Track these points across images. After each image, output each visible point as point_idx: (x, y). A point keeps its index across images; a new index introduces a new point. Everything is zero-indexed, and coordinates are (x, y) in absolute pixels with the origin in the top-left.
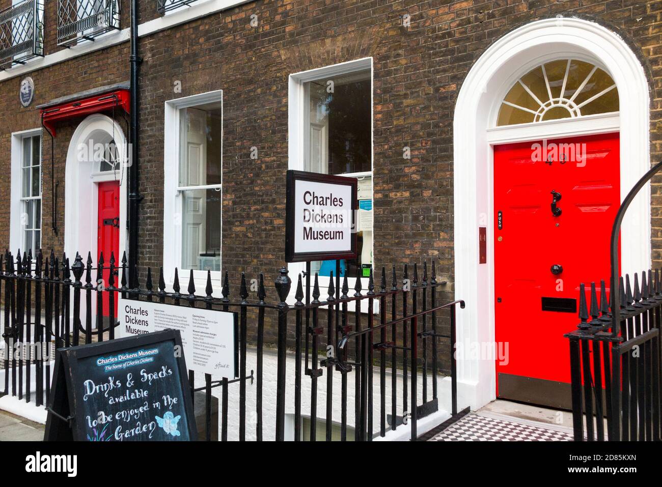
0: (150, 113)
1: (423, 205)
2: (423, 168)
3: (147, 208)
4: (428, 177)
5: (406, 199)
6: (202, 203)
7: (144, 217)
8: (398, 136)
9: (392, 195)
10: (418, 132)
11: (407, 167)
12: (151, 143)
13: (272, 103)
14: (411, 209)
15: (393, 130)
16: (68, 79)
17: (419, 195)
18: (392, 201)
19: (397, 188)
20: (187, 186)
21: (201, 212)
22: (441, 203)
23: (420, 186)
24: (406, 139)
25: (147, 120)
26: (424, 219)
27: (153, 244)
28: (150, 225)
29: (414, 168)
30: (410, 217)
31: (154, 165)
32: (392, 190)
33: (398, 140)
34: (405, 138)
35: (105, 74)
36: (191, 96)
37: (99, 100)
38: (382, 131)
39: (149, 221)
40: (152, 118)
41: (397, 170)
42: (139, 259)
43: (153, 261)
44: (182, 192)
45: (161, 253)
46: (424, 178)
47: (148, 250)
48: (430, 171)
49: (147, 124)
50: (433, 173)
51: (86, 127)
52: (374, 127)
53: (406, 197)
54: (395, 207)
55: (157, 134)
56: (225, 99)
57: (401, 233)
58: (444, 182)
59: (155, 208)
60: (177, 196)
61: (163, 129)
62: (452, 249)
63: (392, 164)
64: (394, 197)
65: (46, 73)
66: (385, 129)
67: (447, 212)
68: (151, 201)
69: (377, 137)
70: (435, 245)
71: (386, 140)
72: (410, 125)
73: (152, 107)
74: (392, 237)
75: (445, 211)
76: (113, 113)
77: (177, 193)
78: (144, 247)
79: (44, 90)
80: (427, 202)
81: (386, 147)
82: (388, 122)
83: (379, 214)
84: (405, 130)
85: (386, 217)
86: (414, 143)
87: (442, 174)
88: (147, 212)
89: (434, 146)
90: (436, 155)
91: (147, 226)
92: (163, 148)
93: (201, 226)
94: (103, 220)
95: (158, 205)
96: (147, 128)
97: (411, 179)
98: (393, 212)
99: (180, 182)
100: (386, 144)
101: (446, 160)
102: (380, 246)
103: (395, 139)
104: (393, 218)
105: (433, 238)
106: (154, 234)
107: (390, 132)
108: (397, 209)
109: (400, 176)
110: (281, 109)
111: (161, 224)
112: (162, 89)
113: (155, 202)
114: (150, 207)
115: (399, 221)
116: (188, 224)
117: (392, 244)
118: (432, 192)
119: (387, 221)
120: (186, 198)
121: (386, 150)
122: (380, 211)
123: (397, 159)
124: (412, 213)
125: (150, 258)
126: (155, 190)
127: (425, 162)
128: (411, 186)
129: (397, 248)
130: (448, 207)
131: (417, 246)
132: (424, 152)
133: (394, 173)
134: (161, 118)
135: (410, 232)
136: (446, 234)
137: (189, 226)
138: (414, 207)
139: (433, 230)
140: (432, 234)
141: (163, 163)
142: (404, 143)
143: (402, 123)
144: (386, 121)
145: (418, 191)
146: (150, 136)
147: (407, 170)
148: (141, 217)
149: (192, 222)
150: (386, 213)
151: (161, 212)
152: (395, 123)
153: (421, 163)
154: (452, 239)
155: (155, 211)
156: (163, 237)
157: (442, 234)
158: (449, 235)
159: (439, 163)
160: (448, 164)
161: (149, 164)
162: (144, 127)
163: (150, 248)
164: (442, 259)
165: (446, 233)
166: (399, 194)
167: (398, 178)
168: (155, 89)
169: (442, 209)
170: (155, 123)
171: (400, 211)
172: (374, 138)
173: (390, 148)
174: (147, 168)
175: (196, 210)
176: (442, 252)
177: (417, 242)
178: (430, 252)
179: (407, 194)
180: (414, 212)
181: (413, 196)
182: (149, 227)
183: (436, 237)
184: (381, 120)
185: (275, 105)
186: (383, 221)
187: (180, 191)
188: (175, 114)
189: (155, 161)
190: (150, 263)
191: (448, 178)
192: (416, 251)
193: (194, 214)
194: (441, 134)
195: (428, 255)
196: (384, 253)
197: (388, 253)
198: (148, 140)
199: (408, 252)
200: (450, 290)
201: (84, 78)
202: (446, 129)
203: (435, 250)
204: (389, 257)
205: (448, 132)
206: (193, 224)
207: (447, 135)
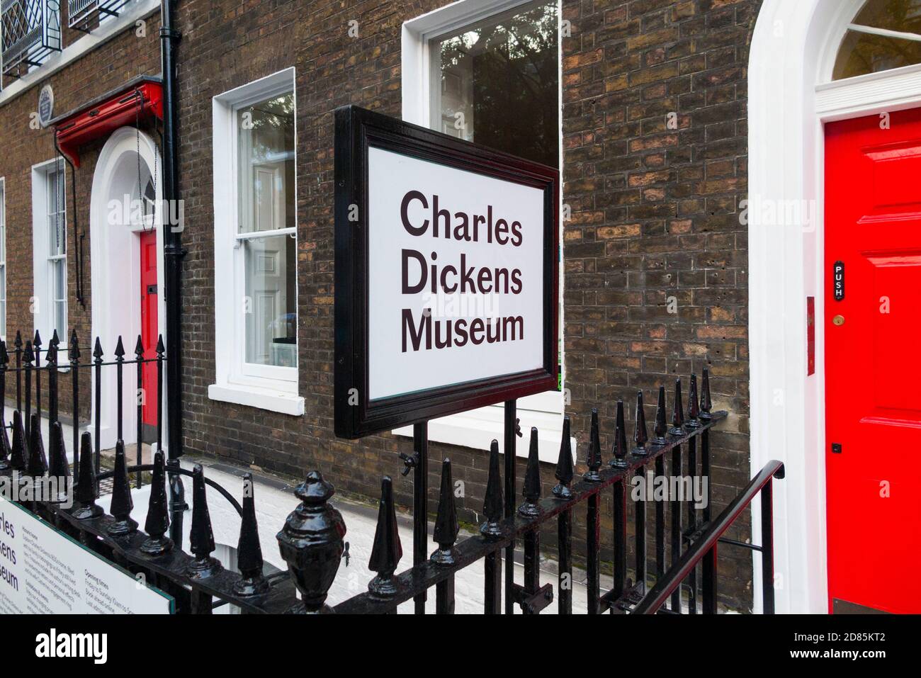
0: (193, 118)
1: (672, 252)
2: (671, 174)
3: (193, 268)
4: (683, 193)
5: (634, 239)
6: (279, 259)
7: (188, 281)
8: (615, 113)
9: (603, 233)
10: (661, 101)
11: (634, 175)
12: (195, 165)
13: (374, 78)
14: (645, 261)
15: (604, 102)
16: (90, 80)
17: (661, 230)
18: (602, 245)
19: (614, 217)
20: (254, 231)
21: (278, 273)
22: (715, 246)
23: (664, 212)
24: (632, 117)
25: (189, 129)
26: (673, 279)
27: (201, 324)
28: (197, 294)
29: (650, 176)
30: (643, 277)
31: (200, 200)
32: (602, 222)
33: (613, 122)
34: (630, 115)
35: (134, 65)
36: (249, 84)
37: (121, 103)
38: (580, 107)
39: (195, 287)
40: (196, 126)
41: (613, 182)
42: (184, 347)
43: (201, 351)
44: (245, 243)
45: (213, 338)
46: (673, 197)
47: (195, 333)
48: (688, 180)
49: (189, 136)
50: (696, 182)
51: (112, 150)
52: (564, 102)
53: (633, 236)
54: (608, 256)
55: (203, 150)
56: (300, 83)
57: (622, 308)
58: (723, 201)
59: (203, 267)
60: (236, 248)
61: (211, 142)
62: (744, 343)
63: (602, 170)
64: (607, 237)
65: (65, 75)
66: (586, 103)
67: (728, 264)
68: (197, 257)
69: (571, 119)
70: (700, 333)
71: (590, 124)
72: (641, 88)
73: (195, 109)
74: (603, 317)
75: (723, 263)
76: (145, 122)
77: (236, 243)
78: (189, 328)
79: (65, 100)
80: (681, 245)
81: (590, 138)
82: (594, 88)
83: (576, 272)
84: (631, 99)
85: (589, 277)
86: (652, 125)
87: (717, 184)
88: (193, 274)
89: (698, 127)
90: (701, 145)
91: (192, 296)
92: (211, 172)
93: (278, 295)
94: (148, 286)
95: (206, 262)
96: (189, 143)
97: (644, 199)
98: (605, 267)
99: (241, 227)
100: (589, 133)
101: (727, 155)
102: (578, 333)
103: (609, 120)
104: (604, 279)
105: (694, 319)
106: (202, 308)
107: (597, 108)
108: (613, 261)
109: (621, 194)
110: (390, 87)
111: (211, 292)
112: (208, 77)
113: (203, 258)
114: (196, 266)
115: (619, 284)
116: (256, 292)
117: (602, 330)
118: (692, 224)
119: (593, 284)
120: (253, 251)
121: (590, 143)
122: (578, 265)
123: (613, 160)
124: (646, 268)
125: (198, 346)
126: (203, 239)
127: (675, 162)
128: (645, 213)
129: (613, 339)
130: (730, 254)
131: (658, 335)
132: (675, 140)
133: (607, 188)
134: (207, 124)
135: (641, 307)
136: (725, 312)
137: (259, 296)
138: (651, 256)
139: (695, 301)
140: (692, 310)
141: (211, 196)
142: (628, 126)
143: (624, 85)
144: (589, 87)
145: (661, 222)
146: (194, 155)
147: (634, 181)
148: (185, 281)
149: (264, 289)
150: (589, 269)
151: (211, 274)
152: (608, 88)
153: (666, 164)
154: (743, 321)
155: (203, 271)
156: (214, 314)
157: (716, 311)
158: (733, 313)
159: (708, 162)
160: (733, 163)
161: (194, 199)
162: (186, 141)
163: (197, 329)
164: (717, 365)
165: (726, 308)
166: (616, 231)
167: (615, 198)
168: (200, 80)
169: (715, 258)
170: (200, 133)
171: (621, 265)
172: (564, 122)
173: (599, 140)
174: (191, 205)
175: (269, 270)
176: (716, 350)
177: (656, 327)
178: (688, 348)
179: (635, 230)
180: (652, 266)
181: (650, 234)
182: (196, 297)
183: (701, 318)
184: (579, 85)
185: (379, 82)
186: (583, 286)
187: (241, 241)
188: (230, 119)
189: (201, 194)
190: (198, 353)
191: (731, 192)
192: (656, 345)
193: (265, 277)
194: (714, 100)
195: (683, 354)
196: (586, 348)
197: (595, 349)
198: (191, 162)
199: (637, 347)
200: (736, 431)
201: (109, 76)
202: (726, 88)
203: (700, 344)
204: (596, 356)
205: (731, 93)
206: (266, 292)
207: (729, 99)
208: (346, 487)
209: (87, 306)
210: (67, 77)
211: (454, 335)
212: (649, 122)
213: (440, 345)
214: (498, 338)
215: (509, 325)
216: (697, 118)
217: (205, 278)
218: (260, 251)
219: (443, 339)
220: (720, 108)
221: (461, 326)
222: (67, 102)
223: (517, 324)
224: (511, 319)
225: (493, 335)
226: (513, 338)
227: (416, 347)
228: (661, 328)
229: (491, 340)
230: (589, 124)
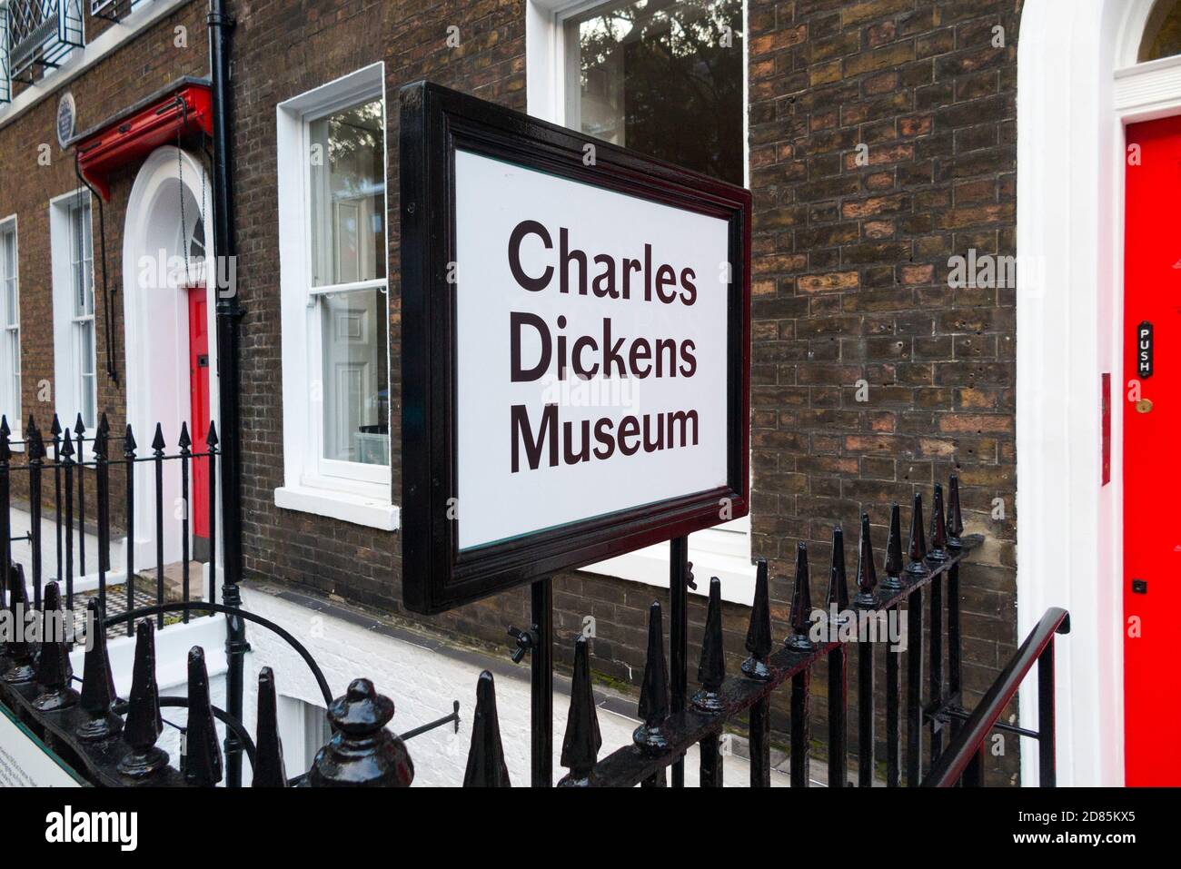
0: (253, 133)
1: (906, 310)
2: (903, 201)
3: (254, 333)
4: (920, 227)
5: (849, 293)
6: (367, 321)
7: (248, 351)
8: (822, 116)
9: (805, 284)
10: (890, 97)
11: (850, 202)
12: (255, 196)
13: (490, 74)
14: (865, 323)
15: (808, 100)
16: (121, 84)
17: (889, 279)
18: (805, 301)
19: (821, 263)
20: (334, 283)
21: (365, 340)
22: (966, 302)
23: (893, 254)
24: (848, 120)
25: (247, 148)
26: (906, 349)
27: (265, 407)
28: (259, 368)
29: (872, 204)
30: (862, 346)
31: (261, 243)
32: (803, 270)
33: (822, 128)
34: (845, 118)
35: (176, 64)
36: (324, 85)
37: (158, 114)
38: (774, 108)
39: (257, 358)
40: (256, 143)
41: (820, 212)
42: (242, 437)
43: (266, 442)
44: (322, 299)
45: (280, 426)
46: (906, 232)
47: (257, 419)
48: (927, 208)
49: (247, 157)
50: (940, 212)
51: (150, 178)
52: (751, 101)
53: (848, 288)
54: (812, 317)
55: (265, 175)
56: (391, 83)
57: (832, 390)
58: (979, 237)
59: (267, 332)
60: (310, 306)
61: (276, 165)
62: (1009, 438)
63: (804, 197)
64: (811, 290)
65: (90, 80)
66: (782, 103)
67: (986, 327)
68: (259, 319)
69: (762, 125)
70: (945, 425)
71: (788, 132)
72: (861, 80)
73: (255, 122)
74: (805, 401)
75: (979, 325)
76: (190, 140)
77: (310, 300)
78: (250, 412)
79: (90, 113)
80: (917, 300)
81: (787, 151)
82: (793, 81)
83: (767, 338)
84: (846, 95)
85: (785, 345)
86: (875, 131)
87: (970, 213)
88: (253, 341)
89: (944, 132)
90: (947, 158)
91: (254, 369)
92: (276, 205)
93: (367, 367)
94: (198, 357)
95: (271, 325)
96: (247, 166)
97: (864, 236)
98: (809, 332)
99: (316, 278)
100: (786, 144)
101: (985, 172)
102: (770, 423)
103: (815, 124)
104: (807, 348)
105: (936, 404)
106: (266, 386)
107: (799, 107)
108: (820, 323)
109: (831, 229)
110: (511, 87)
111: (276, 366)
112: (271, 78)
113: (266, 319)
114: (258, 330)
115: (829, 355)
116: (337, 364)
117: (804, 419)
118: (935, 271)
119: (791, 356)
120: (332, 311)
121: (787, 159)
122: (770, 330)
123: (821, 182)
124: (866, 333)
125: (261, 436)
126: (266, 295)
127: (909, 183)
128: (864, 256)
129: (821, 432)
130: (989, 313)
131: (884, 427)
132: (909, 153)
133: (811, 221)
134: (270, 141)
136: (981, 395)
137: (340, 370)
138: (876, 316)
139: (938, 380)
140: (933, 392)
141: (276, 237)
142: (843, 134)
143: (837, 76)
144: (787, 79)
145: (888, 268)
146: (254, 183)
147: (850, 212)
148: (243, 350)
149: (347, 361)
150: (786, 334)
151: (276, 341)
152: (814, 80)
153: (897, 186)
154: (1007, 408)
155: (268, 338)
156: (281, 394)
157: (968, 394)
158: (993, 397)
159: (958, 182)
160: (994, 183)
161: (254, 241)
162: (243, 165)
163: (260, 413)
164: (969, 469)
165: (983, 390)
166: (824, 281)
167: (823, 235)
168: (261, 82)
169: (967, 319)
170: (261, 153)
171: (831, 329)
172: (750, 129)
173: (800, 153)
174: (251, 250)
175: (354, 335)
176: (968, 447)
177: (882, 415)
178: (927, 446)
179: (851, 280)
180: (875, 330)
181: (873, 285)
182: (258, 371)
183: (947, 404)
184: (773, 77)
185: (496, 80)
186: (777, 358)
187: (316, 297)
188: (300, 134)
189: (263, 235)
190: (260, 445)
191: (991, 225)
192: (881, 441)
193: (350, 345)
194: (966, 94)
195: (919, 454)
196: (782, 444)
197: (794, 445)
198: (250, 192)
199: (854, 444)
200: (997, 563)
201: (145, 79)
202: (985, 75)
203: (946, 440)
204: (795, 455)
205: (992, 83)
206: (350, 364)
207: (989, 92)
208: (454, 627)
209: (121, 384)
210: (91, 81)
211: (594, 443)
212: (873, 127)
213: (571, 459)
214: (660, 445)
215: (677, 423)
216: (941, 120)
217: (269, 347)
218: (341, 311)
219: (577, 449)
220: (976, 105)
221: (605, 429)
222: (92, 115)
223: (689, 422)
224: (681, 415)
225: (653, 439)
226: (683, 443)
227: (534, 463)
228: (888, 417)
229: (649, 448)
230: (786, 132)
